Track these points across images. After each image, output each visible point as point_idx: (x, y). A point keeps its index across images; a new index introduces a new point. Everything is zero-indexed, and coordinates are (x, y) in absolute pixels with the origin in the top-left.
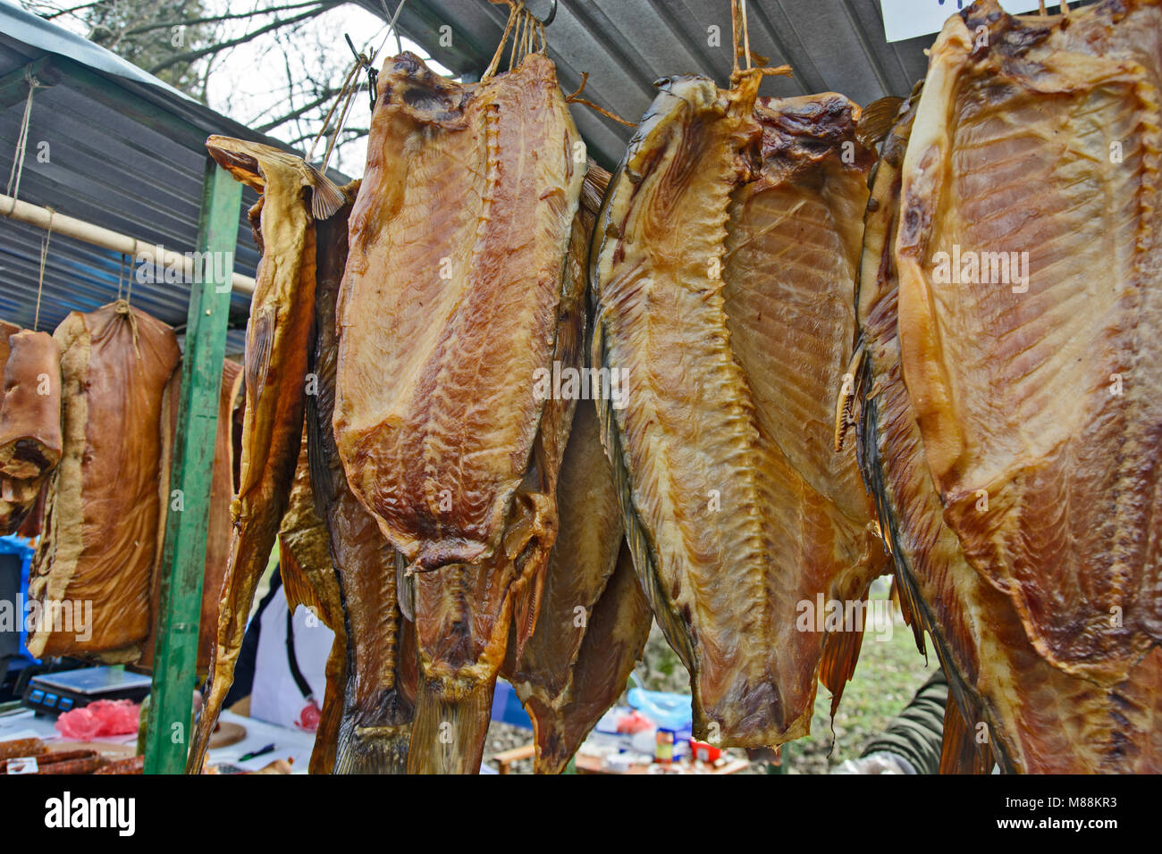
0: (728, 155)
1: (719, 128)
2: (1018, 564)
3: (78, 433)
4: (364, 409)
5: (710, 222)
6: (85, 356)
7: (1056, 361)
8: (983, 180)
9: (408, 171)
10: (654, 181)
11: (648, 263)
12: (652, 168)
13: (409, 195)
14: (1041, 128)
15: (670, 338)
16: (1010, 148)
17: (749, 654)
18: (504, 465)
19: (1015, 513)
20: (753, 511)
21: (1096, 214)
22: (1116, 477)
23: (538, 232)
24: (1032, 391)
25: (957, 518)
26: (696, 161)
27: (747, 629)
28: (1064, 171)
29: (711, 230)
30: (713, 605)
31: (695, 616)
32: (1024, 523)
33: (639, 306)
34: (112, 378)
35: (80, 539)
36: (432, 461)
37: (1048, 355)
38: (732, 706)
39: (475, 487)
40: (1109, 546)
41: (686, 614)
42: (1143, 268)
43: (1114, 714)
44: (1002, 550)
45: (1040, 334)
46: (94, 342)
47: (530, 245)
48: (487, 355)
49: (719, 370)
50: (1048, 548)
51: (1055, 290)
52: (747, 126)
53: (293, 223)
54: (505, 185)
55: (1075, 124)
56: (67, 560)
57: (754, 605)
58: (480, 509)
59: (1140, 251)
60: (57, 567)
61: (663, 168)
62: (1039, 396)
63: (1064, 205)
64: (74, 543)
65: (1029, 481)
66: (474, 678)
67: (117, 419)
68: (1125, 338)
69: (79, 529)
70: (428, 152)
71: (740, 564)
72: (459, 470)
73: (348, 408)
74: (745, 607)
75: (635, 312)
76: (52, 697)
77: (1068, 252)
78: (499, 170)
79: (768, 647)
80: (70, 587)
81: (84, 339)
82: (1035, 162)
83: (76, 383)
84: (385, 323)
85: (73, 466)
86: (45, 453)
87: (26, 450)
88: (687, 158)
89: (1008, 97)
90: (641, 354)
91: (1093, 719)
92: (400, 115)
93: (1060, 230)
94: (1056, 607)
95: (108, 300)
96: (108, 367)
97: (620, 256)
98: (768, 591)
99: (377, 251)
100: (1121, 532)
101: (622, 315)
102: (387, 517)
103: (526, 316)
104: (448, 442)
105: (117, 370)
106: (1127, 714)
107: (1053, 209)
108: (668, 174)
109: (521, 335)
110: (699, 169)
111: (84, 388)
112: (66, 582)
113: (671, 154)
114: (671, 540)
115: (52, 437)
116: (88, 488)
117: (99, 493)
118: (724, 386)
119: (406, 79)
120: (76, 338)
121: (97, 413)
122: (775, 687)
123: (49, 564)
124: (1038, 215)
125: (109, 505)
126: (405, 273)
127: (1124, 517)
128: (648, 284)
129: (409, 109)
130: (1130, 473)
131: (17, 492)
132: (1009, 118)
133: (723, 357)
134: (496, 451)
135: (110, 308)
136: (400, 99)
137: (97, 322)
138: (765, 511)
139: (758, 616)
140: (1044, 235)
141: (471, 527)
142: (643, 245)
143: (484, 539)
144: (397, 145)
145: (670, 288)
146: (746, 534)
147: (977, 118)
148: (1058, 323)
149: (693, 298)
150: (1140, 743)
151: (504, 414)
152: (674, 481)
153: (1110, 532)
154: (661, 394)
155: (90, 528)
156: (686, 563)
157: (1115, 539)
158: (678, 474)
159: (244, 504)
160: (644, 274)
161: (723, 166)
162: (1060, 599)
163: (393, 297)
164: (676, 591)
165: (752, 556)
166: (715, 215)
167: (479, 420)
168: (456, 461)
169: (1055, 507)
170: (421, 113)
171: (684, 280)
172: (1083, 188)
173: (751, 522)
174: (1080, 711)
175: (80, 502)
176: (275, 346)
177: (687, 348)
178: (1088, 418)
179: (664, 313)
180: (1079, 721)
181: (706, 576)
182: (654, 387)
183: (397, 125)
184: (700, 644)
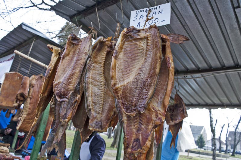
0: (106, 48)
1: (105, 44)
2: (121, 98)
3: (30, 94)
4: (57, 81)
5: (103, 57)
6: (34, 82)
7: (132, 72)
8: (128, 49)
9: (71, 50)
10: (95, 50)
11: (94, 62)
12: (95, 49)
13: (70, 53)
14: (138, 43)
15: (95, 72)
16: (133, 46)
17: (98, 117)
18: (72, 88)
19: (121, 91)
20: (103, 97)
21: (142, 54)
22: (136, 88)
23: (83, 58)
24: (128, 76)
25: (114, 91)
26: (101, 48)
27: (98, 113)
28: (140, 48)
29: (103, 58)
30: (94, 109)
31: (91, 110)
32: (123, 92)
33: (92, 67)
34: (37, 86)
35: (27, 111)
36: (63, 87)
37: (132, 71)
38: (94, 124)
39: (68, 91)
40: (134, 97)
41: (90, 110)
42: (145, 60)
43: (139, 125)
44: (119, 96)
45: (132, 69)
46: (36, 80)
47: (81, 59)
48: (73, 74)
49: (101, 77)
50: (125, 96)
51: (135, 64)
52: (109, 44)
53: (56, 57)
54: (80, 51)
55: (142, 42)
56: (25, 114)
57: (100, 110)
58: (68, 94)
59: (145, 58)
60: (23, 115)
61: (96, 49)
62: (129, 77)
63: (139, 53)
64: (26, 112)
65: (124, 87)
66: (66, 121)
67: (37, 93)
68: (141, 69)
69: (28, 110)
70: (74, 48)
71: (99, 104)
72: (66, 89)
73: (55, 80)
74: (99, 110)
75: (91, 68)
76: (25, 154)
77: (138, 59)
78: (80, 49)
79: (101, 116)
80: (24, 119)
81: (34, 79)
82: (136, 47)
83: (32, 86)
84: (63, 70)
85: (29, 99)
86: (25, 96)
87: (22, 95)
88: (100, 47)
89: (133, 39)
90: (91, 74)
91: (136, 125)
92: (70, 42)
93: (138, 56)
94: (126, 105)
95: (40, 74)
96: (37, 84)
97: (90, 60)
98: (103, 108)
99: (64, 60)
100: (136, 95)
101: (89, 68)
102: (57, 95)
103: (79, 69)
104: (66, 85)
105: (39, 85)
106: (141, 125)
107: (137, 53)
108: (97, 50)
109: (77, 71)
110: (102, 49)
111: (33, 87)
112: (24, 118)
113: (97, 47)
114: (90, 99)
115: (26, 94)
116: (30, 103)
117: (32, 105)
118: (102, 79)
119: (72, 37)
120: (33, 79)
121: (34, 91)
122: (101, 123)
123: (22, 115)
124: (135, 54)
125: (33, 107)
126: (67, 64)
127: (137, 93)
128: (93, 65)
129: (72, 41)
130: (139, 87)
131: (20, 102)
132: (133, 41)
133: (102, 75)
134: (71, 86)
135: (39, 75)
136: (71, 40)
137: (37, 77)
138: (104, 97)
139: (100, 112)
140: (136, 57)
141: (66, 97)
142: (93, 59)
143: (68, 98)
144: (70, 46)
145: (96, 65)
146: (101, 100)
147: (128, 41)
148: (134, 68)
149: (99, 67)
150: (142, 129)
151: (73, 81)
152: (92, 91)
153: (135, 95)
154: (92, 79)
155: (30, 110)
156: (91, 102)
157: (135, 96)
158: (92, 90)
159: (42, 95)
160: (93, 63)
161: (105, 49)
162: (127, 103)
163: (65, 66)
164: (89, 106)
165: (101, 103)
166: (104, 56)
167: (70, 82)
168: (66, 87)
169: (126, 91)
170: (74, 42)
171: (98, 64)
172: (142, 50)
173: (102, 98)
174: (135, 124)
175: (29, 105)
176: (50, 73)
177: (97, 73)
178: (133, 79)
179: (95, 68)
180: (134, 126)
181: (94, 105)
182: (91, 78)
183: (70, 44)
184: (91, 114)
